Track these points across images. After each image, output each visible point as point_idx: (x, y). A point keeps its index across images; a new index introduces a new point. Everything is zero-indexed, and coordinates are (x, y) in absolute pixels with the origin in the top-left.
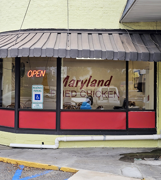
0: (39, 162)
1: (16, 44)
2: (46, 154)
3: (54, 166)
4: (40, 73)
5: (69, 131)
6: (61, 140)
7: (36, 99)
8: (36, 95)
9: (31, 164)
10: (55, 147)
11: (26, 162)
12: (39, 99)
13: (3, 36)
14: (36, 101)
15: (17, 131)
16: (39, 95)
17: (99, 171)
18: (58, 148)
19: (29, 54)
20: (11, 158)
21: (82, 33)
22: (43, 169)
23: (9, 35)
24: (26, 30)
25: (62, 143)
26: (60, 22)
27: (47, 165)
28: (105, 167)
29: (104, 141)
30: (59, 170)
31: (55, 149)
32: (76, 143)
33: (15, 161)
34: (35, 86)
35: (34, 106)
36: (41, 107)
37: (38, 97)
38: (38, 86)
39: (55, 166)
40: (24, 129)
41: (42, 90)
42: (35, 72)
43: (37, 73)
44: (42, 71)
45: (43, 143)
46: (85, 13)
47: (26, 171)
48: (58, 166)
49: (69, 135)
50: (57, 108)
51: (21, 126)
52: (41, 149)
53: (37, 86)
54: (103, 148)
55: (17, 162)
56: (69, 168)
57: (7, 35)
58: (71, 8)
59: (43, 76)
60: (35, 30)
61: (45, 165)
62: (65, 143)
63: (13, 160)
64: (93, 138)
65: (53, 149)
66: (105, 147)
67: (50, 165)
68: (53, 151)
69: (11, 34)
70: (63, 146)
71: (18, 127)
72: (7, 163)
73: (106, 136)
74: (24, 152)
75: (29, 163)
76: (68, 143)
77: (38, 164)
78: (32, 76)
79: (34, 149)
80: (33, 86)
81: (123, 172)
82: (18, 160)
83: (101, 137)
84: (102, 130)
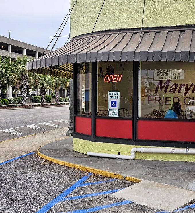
0: (107, 170)
1: (86, 48)
2: (119, 164)
3: (119, 175)
4: (117, 78)
5: (147, 142)
6: (137, 151)
7: (112, 106)
8: (112, 102)
9: (99, 171)
10: (131, 157)
11: (95, 169)
12: (116, 106)
13: (80, 39)
14: (113, 108)
15: (94, 139)
16: (115, 102)
17: (162, 183)
18: (134, 159)
19: (97, 58)
20: (83, 165)
21: (161, 31)
22: (109, 177)
23: (85, 38)
24: (102, 31)
25: (138, 155)
26: (137, 20)
27: (114, 173)
28: (174, 180)
29: (187, 154)
30: (125, 179)
31: (132, 160)
32: (155, 155)
33: (86, 168)
34: (111, 92)
35: (110, 114)
36: (117, 114)
37: (114, 104)
38: (115, 92)
39: (121, 175)
40: (100, 137)
41: (118, 96)
42: (111, 77)
43: (114, 78)
44: (119, 76)
45: (119, 153)
46: (166, 8)
47: (92, 177)
48: (124, 175)
49: (147, 146)
50: (133, 116)
51: (98, 134)
52: (117, 159)
53: (113, 92)
54: (185, 162)
55: (87, 169)
56: (134, 178)
57: (83, 38)
58: (150, 3)
59: (120, 81)
60: (111, 31)
61: (112, 173)
62: (142, 155)
63: (83, 167)
64: (173, 151)
65: (129, 160)
66: (188, 161)
67: (116, 174)
68: (128, 162)
69: (87, 36)
70: (140, 158)
71: (95, 135)
72: (78, 169)
73: (189, 149)
74: (99, 161)
75: (97, 170)
76: (145, 155)
77: (106, 172)
78: (109, 82)
79: (110, 159)
80: (110, 92)
81: (188, 186)
82: (88, 167)
83: (183, 150)
84: (185, 142)
